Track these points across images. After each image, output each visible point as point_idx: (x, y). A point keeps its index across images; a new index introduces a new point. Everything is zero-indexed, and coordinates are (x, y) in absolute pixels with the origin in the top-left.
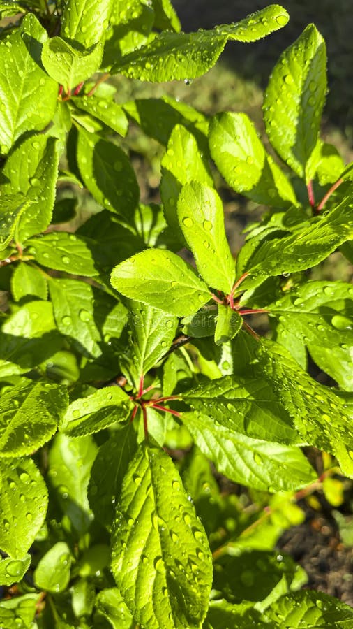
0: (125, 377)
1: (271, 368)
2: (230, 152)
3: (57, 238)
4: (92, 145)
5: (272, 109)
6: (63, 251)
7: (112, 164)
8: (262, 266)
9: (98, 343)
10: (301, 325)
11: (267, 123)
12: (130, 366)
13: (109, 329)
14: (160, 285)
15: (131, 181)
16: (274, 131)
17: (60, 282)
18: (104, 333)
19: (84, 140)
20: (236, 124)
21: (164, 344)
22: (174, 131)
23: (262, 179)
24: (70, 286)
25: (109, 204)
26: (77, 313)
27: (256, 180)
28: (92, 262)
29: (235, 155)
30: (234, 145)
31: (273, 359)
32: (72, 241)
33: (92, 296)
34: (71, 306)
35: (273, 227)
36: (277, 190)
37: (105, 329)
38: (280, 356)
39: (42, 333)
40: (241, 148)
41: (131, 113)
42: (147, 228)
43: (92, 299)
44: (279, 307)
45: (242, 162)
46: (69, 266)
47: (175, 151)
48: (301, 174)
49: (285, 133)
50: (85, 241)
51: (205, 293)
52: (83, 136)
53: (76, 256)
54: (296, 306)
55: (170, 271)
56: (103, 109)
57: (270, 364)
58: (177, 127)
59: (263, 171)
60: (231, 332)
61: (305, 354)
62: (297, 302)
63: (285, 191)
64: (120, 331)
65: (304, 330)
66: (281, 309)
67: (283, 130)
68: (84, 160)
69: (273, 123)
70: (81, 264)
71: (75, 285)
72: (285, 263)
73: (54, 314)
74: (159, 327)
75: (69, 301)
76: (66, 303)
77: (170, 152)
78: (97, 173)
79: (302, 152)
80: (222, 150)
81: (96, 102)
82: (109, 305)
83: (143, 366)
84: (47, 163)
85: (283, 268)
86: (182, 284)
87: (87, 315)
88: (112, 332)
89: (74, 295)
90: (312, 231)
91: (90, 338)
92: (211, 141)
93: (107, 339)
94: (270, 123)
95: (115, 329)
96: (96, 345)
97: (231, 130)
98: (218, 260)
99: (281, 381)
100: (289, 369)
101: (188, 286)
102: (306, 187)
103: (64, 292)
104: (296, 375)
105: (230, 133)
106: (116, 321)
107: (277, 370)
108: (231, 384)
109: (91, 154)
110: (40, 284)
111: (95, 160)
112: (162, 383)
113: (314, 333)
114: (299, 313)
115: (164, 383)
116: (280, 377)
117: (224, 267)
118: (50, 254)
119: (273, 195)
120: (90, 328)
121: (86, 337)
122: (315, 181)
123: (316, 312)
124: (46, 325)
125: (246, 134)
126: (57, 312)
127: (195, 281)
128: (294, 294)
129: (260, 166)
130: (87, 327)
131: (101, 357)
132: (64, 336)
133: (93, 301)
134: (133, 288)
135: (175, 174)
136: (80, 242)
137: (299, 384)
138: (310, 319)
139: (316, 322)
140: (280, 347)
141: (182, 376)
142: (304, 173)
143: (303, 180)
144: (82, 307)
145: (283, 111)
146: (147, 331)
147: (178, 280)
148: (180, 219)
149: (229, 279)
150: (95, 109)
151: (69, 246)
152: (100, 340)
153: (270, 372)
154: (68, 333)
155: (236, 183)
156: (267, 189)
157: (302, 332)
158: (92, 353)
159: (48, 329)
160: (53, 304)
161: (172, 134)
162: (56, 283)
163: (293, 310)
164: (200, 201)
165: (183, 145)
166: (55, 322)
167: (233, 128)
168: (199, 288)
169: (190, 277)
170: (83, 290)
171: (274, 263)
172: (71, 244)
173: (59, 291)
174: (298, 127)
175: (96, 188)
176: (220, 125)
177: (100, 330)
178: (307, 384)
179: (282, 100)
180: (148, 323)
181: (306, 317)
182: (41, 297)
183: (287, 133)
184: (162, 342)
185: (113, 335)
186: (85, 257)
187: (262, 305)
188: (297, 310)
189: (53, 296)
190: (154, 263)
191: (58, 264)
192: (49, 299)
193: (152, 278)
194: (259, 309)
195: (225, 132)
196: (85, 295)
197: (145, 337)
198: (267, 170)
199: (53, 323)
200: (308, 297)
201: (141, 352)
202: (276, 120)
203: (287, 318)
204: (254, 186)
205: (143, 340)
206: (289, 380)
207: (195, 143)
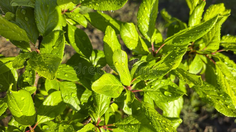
0: (91, 118)
1: (147, 113)
2: (128, 36)
3: (62, 67)
4: (74, 30)
5: (140, 19)
6: (65, 72)
7: (82, 38)
8: (141, 76)
9: (79, 105)
10: (154, 95)
11: (139, 24)
12: (93, 113)
13: (83, 99)
14: (108, 87)
15: (89, 44)
16: (141, 26)
17: (63, 83)
18: (81, 101)
19: (70, 29)
20: (130, 27)
21: (107, 106)
22: (107, 28)
23: (138, 44)
24: (67, 84)
25: (82, 53)
26: (70, 94)
27: (136, 45)
28: (76, 75)
29: (129, 37)
30: (129, 33)
31: (147, 109)
32: (68, 67)
33: (76, 87)
34: (68, 91)
35: (142, 61)
36: (143, 48)
37: (82, 99)
38: (149, 107)
39: (58, 103)
40: (131, 34)
41: (87, 18)
42: (93, 59)
43: (76, 88)
44: (146, 89)
45: (132, 39)
46: (68, 77)
47: (108, 35)
48: (150, 41)
49: (144, 27)
50: (73, 67)
51: (122, 86)
52: (70, 27)
53: (70, 73)
54: (152, 89)
55: (111, 81)
56: (77, 17)
57: (147, 111)
58: (108, 26)
59: (138, 42)
60: (131, 100)
61: (153, 103)
62: (152, 87)
63: (145, 48)
64: (87, 99)
65: (155, 97)
66: (147, 90)
67: (144, 26)
68: (71, 37)
69: (141, 24)
70: (72, 76)
71: (69, 84)
72: (150, 76)
73: (61, 95)
74: (105, 99)
75: (67, 90)
76: (66, 91)
77: (106, 36)
78: (76, 42)
79: (150, 34)
80: (125, 36)
81: (75, 15)
82: (82, 90)
83: (100, 114)
84: (60, 41)
85: (149, 78)
86: (115, 85)
87: (75, 94)
88: (84, 100)
89: (69, 87)
90: (158, 65)
91: (76, 103)
92: (121, 32)
93: (82, 103)
94: (140, 23)
95: (85, 99)
96: (78, 106)
97: (128, 28)
98: (126, 75)
99: (151, 118)
100: (152, 112)
101: (116, 85)
102: (151, 45)
103: (65, 87)
104: (155, 114)
105: (128, 30)
106: (85, 96)
107: (150, 113)
108: (132, 118)
109: (74, 34)
110: (56, 85)
111: (75, 36)
112: (104, 118)
113: (159, 98)
114: (153, 91)
115: (106, 118)
116: (151, 116)
117: (128, 77)
118: (60, 74)
119: (142, 50)
120: (75, 100)
121: (74, 103)
122: (154, 43)
123: (159, 90)
124: (59, 100)
125: (133, 30)
126: (63, 95)
127: (118, 83)
128: (151, 84)
129: (137, 40)
130: (74, 100)
131: (80, 110)
132: (66, 104)
133: (76, 89)
134: (100, 90)
135: (108, 44)
136: (71, 68)
137: (156, 117)
138: (157, 93)
139: (159, 94)
140: (149, 104)
141: (111, 114)
142: (151, 40)
143: (150, 43)
144: (72, 91)
145: (144, 20)
146: (101, 102)
147: (113, 83)
148: (114, 63)
149: (129, 81)
150: (75, 18)
151: (67, 69)
152: (80, 104)
153: (148, 114)
154: (67, 102)
155: (130, 47)
156: (140, 48)
157: (154, 97)
158: (77, 109)
159: (60, 102)
160: (61, 92)
161: (107, 29)
162: (62, 83)
163: (151, 90)
164: (120, 56)
165: (111, 33)
166: (62, 98)
167: (129, 28)
168: (120, 85)
169: (117, 82)
170: (72, 85)
171: (146, 76)
172: (67, 68)
173: (63, 87)
174: (149, 25)
175: (76, 46)
176: (124, 27)
177: (80, 100)
178: (159, 117)
179: (144, 16)
180: (101, 98)
181: (156, 92)
182: (57, 89)
183: (145, 28)
184: (106, 105)
185: (85, 102)
186: (73, 73)
187: (140, 89)
188: (152, 90)
189: (61, 89)
190: (106, 79)
191: (63, 77)
192: (60, 90)
193: (105, 85)
194: (139, 90)
195: (126, 29)
196: (73, 87)
197: (100, 104)
198: (139, 42)
199: (61, 99)
200: (156, 85)
201: (98, 109)
202: (142, 23)
203: (149, 93)
204: (136, 47)
205: (99, 105)
206: (154, 117)
207: (115, 32)
